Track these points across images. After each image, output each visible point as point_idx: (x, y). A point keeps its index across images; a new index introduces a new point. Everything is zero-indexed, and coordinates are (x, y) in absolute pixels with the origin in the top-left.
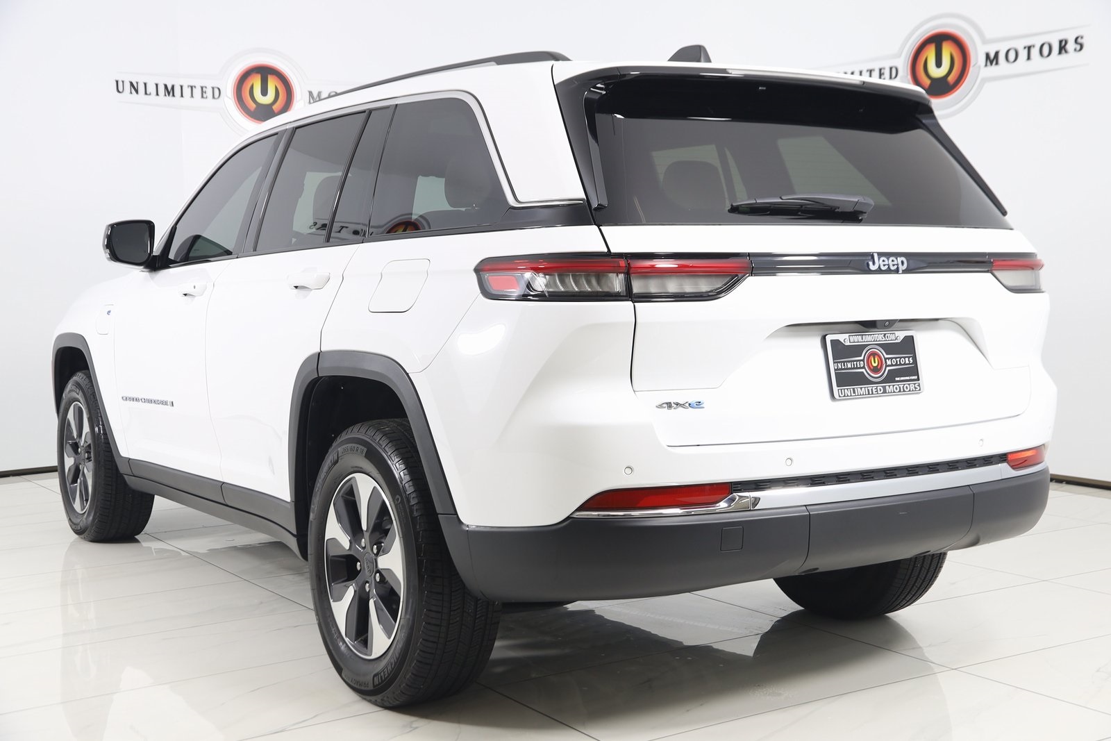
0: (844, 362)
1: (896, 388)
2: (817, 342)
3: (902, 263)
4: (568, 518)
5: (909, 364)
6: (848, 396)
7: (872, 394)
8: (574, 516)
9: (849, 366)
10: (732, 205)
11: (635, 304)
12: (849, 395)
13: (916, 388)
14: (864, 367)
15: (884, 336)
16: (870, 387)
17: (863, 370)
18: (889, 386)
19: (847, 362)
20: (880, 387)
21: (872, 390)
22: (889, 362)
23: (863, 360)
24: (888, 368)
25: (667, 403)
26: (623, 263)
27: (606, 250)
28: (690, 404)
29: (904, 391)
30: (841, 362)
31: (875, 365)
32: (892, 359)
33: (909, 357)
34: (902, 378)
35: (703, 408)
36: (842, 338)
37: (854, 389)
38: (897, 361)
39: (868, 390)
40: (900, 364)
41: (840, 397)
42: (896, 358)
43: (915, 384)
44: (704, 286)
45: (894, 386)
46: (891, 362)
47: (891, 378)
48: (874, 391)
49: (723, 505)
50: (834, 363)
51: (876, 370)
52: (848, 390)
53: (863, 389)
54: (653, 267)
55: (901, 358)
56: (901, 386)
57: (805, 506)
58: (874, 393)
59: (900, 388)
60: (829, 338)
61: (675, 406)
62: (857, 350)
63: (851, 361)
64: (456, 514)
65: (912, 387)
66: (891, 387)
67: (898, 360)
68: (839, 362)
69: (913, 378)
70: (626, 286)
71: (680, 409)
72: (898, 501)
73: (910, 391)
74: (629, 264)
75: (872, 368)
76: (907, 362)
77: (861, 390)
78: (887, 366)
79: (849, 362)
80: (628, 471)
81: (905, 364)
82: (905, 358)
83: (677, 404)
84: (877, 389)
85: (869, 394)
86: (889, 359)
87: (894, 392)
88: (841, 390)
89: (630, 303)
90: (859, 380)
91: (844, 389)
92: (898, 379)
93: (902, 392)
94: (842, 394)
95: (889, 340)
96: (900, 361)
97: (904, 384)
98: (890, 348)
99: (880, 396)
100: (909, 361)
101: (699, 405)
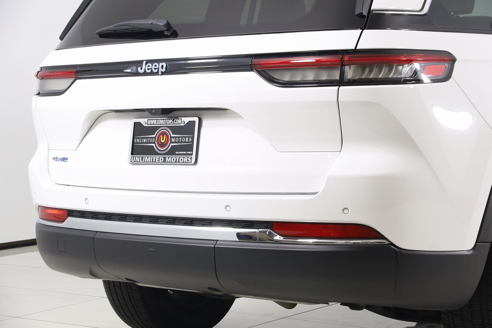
0: (141, 138)
1: (174, 160)
3: (162, 66)
5: (188, 142)
6: (137, 162)
7: (155, 162)
9: (145, 141)
12: (138, 161)
13: (188, 160)
14: (154, 143)
15: (173, 121)
16: (154, 157)
17: (154, 145)
18: (169, 157)
19: (143, 138)
20: (161, 157)
21: (155, 159)
22: (173, 140)
23: (155, 138)
24: (172, 144)
29: (179, 162)
30: (139, 138)
31: (162, 141)
32: (175, 137)
33: (189, 137)
34: (181, 153)
35: (67, 162)
36: (143, 121)
37: (143, 157)
38: (179, 139)
39: (153, 159)
40: (182, 142)
42: (179, 137)
43: (188, 157)
45: (172, 157)
46: (174, 139)
47: (172, 152)
48: (157, 159)
50: (134, 138)
51: (162, 145)
52: (138, 158)
53: (149, 158)
55: (182, 137)
56: (178, 158)
58: (157, 161)
59: (176, 159)
60: (134, 121)
62: (152, 130)
63: (146, 138)
65: (186, 160)
66: (170, 158)
67: (180, 138)
69: (189, 153)
73: (183, 162)
75: (160, 143)
76: (187, 140)
77: (147, 158)
78: (171, 142)
79: (145, 138)
81: (185, 142)
82: (185, 137)
84: (159, 159)
85: (152, 162)
86: (173, 137)
87: (171, 162)
88: (133, 157)
90: (150, 151)
91: (136, 157)
92: (177, 153)
93: (177, 163)
94: (133, 160)
95: (176, 124)
96: (181, 140)
97: (180, 157)
98: (176, 130)
99: (161, 164)
100: (189, 140)
101: (64, 159)
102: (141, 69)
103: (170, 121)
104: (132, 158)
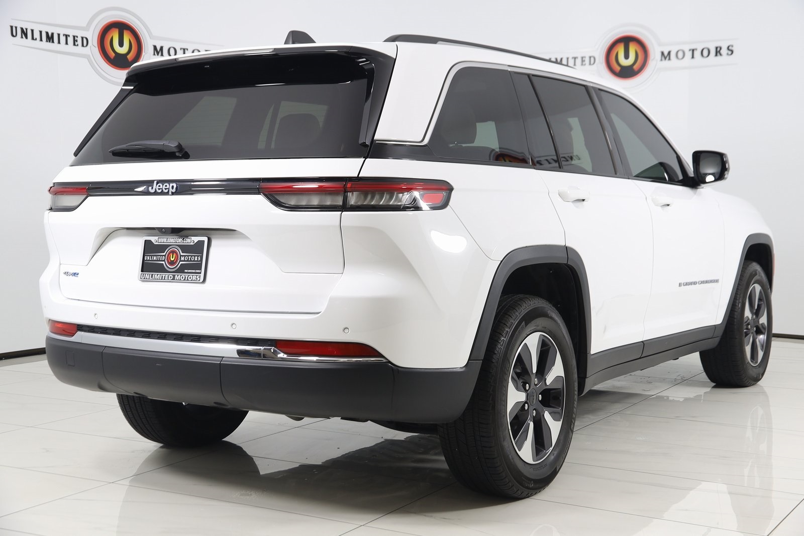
0: (152, 256)
1: (183, 278)
3: (173, 187)
9: (155, 259)
12: (148, 278)
13: (196, 279)
14: (164, 261)
15: (183, 240)
16: (164, 274)
17: (163, 262)
19: (154, 256)
20: (171, 275)
21: (165, 276)
22: (182, 259)
23: (165, 256)
24: (181, 263)
29: (188, 280)
31: (172, 259)
32: (185, 256)
33: (198, 256)
34: (189, 271)
35: (78, 277)
36: (154, 239)
37: (152, 275)
38: (188, 258)
39: (162, 276)
40: (191, 261)
42: (188, 256)
43: (197, 276)
45: (181, 275)
46: (184, 258)
47: (181, 270)
50: (144, 255)
51: (172, 263)
52: (147, 275)
53: (159, 275)
55: (191, 256)
57: (106, 346)
58: (166, 279)
59: (185, 277)
60: (144, 239)
62: (162, 248)
63: (157, 256)
65: (194, 278)
66: (179, 276)
67: (190, 257)
68: (148, 256)
69: (197, 271)
73: (192, 280)
75: (170, 261)
76: (196, 259)
77: (157, 275)
78: (180, 261)
79: (155, 256)
81: (194, 261)
82: (195, 256)
84: (168, 276)
85: (162, 279)
86: (183, 256)
87: (180, 280)
90: (160, 269)
91: (145, 274)
92: (186, 271)
93: (186, 280)
94: (143, 277)
95: (186, 243)
96: (191, 258)
97: (189, 275)
98: (185, 248)
99: (170, 282)
100: (198, 259)
101: (75, 274)
102: (152, 188)
103: (180, 240)
104: (142, 275)
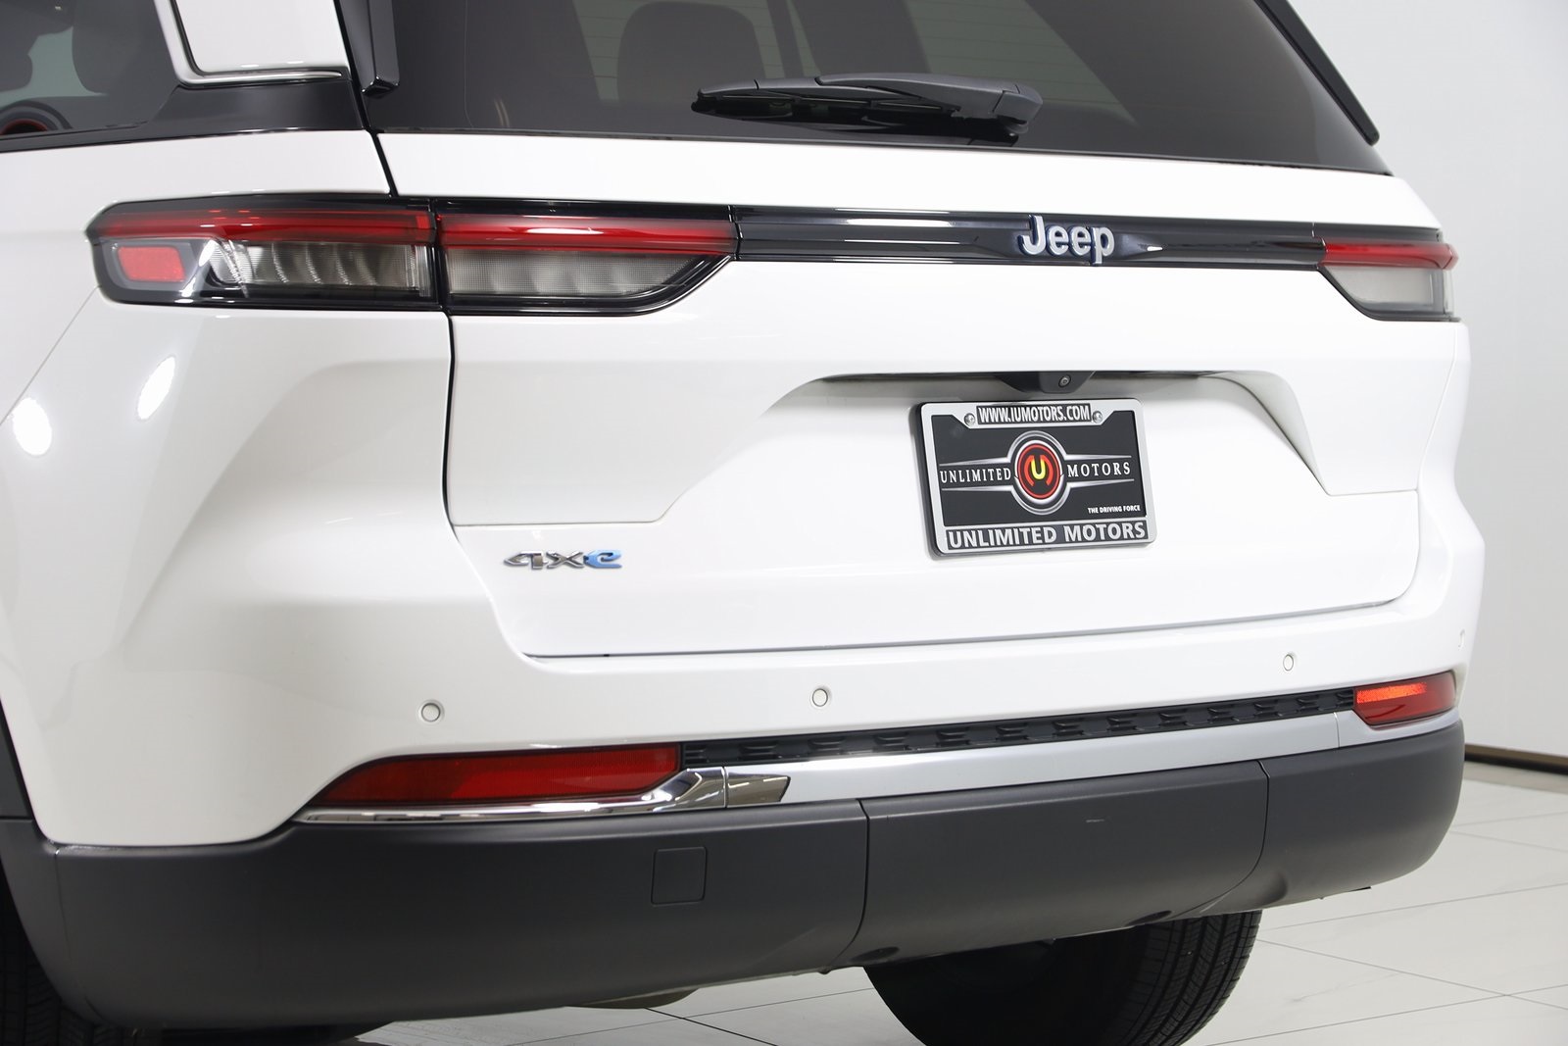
0: (963, 468)
1: (1089, 533)
2: (901, 419)
3: (1104, 239)
4: (289, 823)
5: (1123, 476)
6: (971, 546)
7: (1031, 542)
8: (303, 819)
9: (977, 477)
10: (700, 94)
11: (456, 319)
12: (974, 544)
13: (1135, 532)
14: (1012, 482)
15: (1064, 411)
16: (1025, 527)
17: (1011, 488)
18: (1072, 527)
19: (971, 467)
20: (1048, 527)
21: (1030, 533)
23: (1010, 466)
24: (1071, 485)
25: (531, 556)
26: (424, 220)
27: (386, 189)
28: (586, 558)
29: (1108, 538)
30: (957, 468)
31: (1039, 476)
32: (1079, 463)
33: (1122, 461)
34: (1104, 510)
35: (618, 567)
36: (960, 411)
37: (985, 532)
38: (1092, 469)
39: (1021, 535)
40: (1101, 477)
41: (950, 547)
42: (1089, 462)
43: (1134, 523)
44: (624, 280)
45: (1081, 526)
46: (1077, 471)
47: (1077, 507)
48: (1035, 536)
49: (661, 795)
50: (939, 469)
51: (1041, 488)
52: (970, 534)
53: (1009, 532)
54: (521, 232)
55: (1101, 462)
56: (1101, 527)
57: (860, 800)
58: (1035, 541)
59: (1098, 530)
60: (928, 412)
61: (551, 562)
62: (996, 441)
63: (981, 467)
64: (31, 815)
65: (1127, 530)
66: (1077, 528)
67: (1096, 465)
68: (952, 468)
69: (1132, 508)
70: (432, 274)
71: (563, 569)
72: (1086, 793)
73: (1122, 538)
74: (439, 223)
75: (1032, 483)
76: (1117, 471)
77: (1004, 533)
78: (1068, 479)
79: (976, 467)
80: (432, 713)
81: (1112, 476)
82: (1110, 462)
83: (556, 559)
84: (1042, 532)
85: (1022, 543)
86: (1073, 463)
87: (1084, 540)
88: (955, 532)
89: (441, 316)
90: (1003, 510)
91: (962, 531)
92: (1094, 510)
93: (1102, 540)
94: (956, 542)
95: (1075, 421)
96: (1099, 469)
97: (1108, 524)
98: (1075, 438)
99: (1049, 549)
100: (1122, 469)
101: (608, 560)
104: (951, 534)
